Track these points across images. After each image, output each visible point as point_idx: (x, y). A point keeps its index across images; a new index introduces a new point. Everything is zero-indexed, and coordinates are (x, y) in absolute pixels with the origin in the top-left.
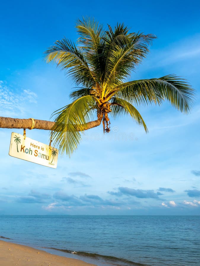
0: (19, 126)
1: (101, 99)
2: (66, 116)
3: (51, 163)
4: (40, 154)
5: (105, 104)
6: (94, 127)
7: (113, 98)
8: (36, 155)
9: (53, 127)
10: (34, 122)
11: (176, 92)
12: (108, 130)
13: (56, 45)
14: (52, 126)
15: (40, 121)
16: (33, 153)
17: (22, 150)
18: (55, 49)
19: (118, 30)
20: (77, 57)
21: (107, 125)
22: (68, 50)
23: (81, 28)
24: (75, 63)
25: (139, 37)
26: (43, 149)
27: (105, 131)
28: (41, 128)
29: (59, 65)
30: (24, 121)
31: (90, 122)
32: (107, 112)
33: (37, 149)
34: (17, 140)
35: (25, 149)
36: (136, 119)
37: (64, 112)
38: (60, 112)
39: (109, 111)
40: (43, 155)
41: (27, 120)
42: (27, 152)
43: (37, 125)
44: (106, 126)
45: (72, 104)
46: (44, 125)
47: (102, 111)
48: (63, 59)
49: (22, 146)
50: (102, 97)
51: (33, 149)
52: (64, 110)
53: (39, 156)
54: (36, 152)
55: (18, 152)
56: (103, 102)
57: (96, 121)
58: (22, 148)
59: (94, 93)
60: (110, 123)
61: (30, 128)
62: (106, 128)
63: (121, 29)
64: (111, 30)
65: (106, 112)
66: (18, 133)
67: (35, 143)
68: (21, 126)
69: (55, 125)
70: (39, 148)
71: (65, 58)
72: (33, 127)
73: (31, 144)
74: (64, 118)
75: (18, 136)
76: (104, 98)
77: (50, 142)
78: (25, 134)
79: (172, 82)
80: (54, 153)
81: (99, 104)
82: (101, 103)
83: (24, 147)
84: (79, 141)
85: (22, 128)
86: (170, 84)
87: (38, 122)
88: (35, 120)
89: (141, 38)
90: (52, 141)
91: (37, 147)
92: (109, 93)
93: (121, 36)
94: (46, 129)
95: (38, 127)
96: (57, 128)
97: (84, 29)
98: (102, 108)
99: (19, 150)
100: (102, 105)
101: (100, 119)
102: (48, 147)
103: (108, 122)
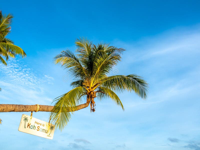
0: (27, 110)
1: (90, 88)
2: (62, 102)
3: (49, 136)
4: (41, 129)
5: (92, 92)
6: (83, 108)
7: (99, 87)
8: (38, 129)
9: (53, 110)
10: (38, 107)
11: (138, 85)
12: (93, 110)
13: (61, 54)
14: (51, 109)
15: (43, 106)
16: (36, 128)
17: (28, 126)
18: (61, 56)
19: (99, 47)
20: (75, 61)
21: (94, 106)
22: (70, 56)
23: (78, 44)
24: (74, 64)
25: (115, 50)
26: (43, 125)
27: (92, 111)
28: (44, 111)
29: (63, 66)
30: (31, 106)
31: (80, 105)
32: (94, 98)
33: (39, 125)
34: (26, 119)
35: (30, 126)
36: (116, 102)
37: (62, 99)
38: (59, 99)
39: (95, 97)
40: (43, 130)
41: (34, 106)
42: (31, 128)
43: (41, 109)
44: (92, 107)
45: (67, 93)
46: (46, 109)
47: (90, 97)
48: (66, 62)
49: (28, 123)
50: (91, 87)
51: (36, 126)
52: (61, 98)
53: (41, 130)
54: (39, 127)
55: (25, 128)
56: (91, 90)
57: (85, 104)
58: (28, 125)
59: (85, 84)
60: (95, 105)
61: (36, 111)
62: (92, 109)
63: (101, 47)
64: (95, 47)
65: (92, 97)
66: (27, 115)
67: (38, 121)
68: (29, 110)
69: (54, 108)
70: (41, 124)
71: (68, 61)
72: (37, 110)
73: (35, 122)
74: (60, 103)
75: (26, 117)
76: (92, 88)
77: (49, 120)
78: (32, 115)
79: (135, 79)
80: (52, 128)
81: (88, 92)
82: (90, 91)
83: (30, 124)
84: (69, 119)
85: (30, 111)
86: (134, 79)
87: (42, 107)
88: (39, 106)
89: (116, 50)
90: (51, 119)
91: (40, 124)
92: (96, 84)
93: (101, 50)
94: (47, 111)
95: (41, 110)
96: (55, 110)
97: (80, 44)
98: (90, 95)
99: (26, 126)
100: (90, 93)
101: (88, 102)
102: (48, 124)
103: (94, 104)
